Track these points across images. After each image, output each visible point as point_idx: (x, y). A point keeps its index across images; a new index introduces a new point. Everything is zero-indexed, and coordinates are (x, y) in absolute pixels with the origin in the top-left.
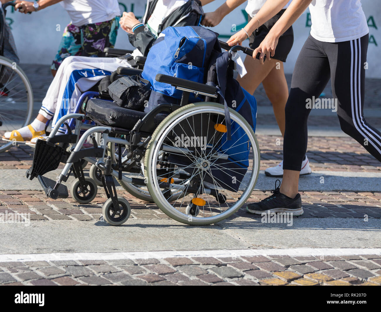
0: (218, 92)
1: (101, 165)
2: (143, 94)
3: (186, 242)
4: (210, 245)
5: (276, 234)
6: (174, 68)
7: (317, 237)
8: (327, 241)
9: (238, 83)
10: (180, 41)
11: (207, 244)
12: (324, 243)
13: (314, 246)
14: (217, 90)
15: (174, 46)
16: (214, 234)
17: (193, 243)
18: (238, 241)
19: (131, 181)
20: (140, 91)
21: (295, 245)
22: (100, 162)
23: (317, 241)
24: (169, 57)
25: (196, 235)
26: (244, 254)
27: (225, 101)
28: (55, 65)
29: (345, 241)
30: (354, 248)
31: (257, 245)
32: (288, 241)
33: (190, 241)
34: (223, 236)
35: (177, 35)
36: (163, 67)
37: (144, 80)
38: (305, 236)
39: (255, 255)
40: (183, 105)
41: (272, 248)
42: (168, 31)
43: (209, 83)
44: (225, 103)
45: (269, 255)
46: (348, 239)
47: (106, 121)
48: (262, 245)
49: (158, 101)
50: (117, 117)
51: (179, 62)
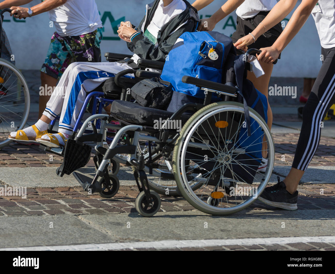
0: (238, 92)
1: (134, 161)
2: (166, 94)
3: (56, 238)
4: (79, 240)
5: (142, 227)
6: (195, 70)
7: (182, 229)
8: (191, 233)
9: (252, 83)
10: (201, 45)
11: (75, 239)
12: (189, 235)
13: (179, 238)
14: (237, 90)
15: (195, 50)
16: (82, 229)
17: (62, 238)
18: (105, 235)
19: (160, 175)
20: (163, 91)
21: (160, 238)
22: (133, 158)
23: (182, 233)
24: (191, 60)
25: (65, 230)
26: (112, 247)
27: (244, 100)
28: (46, 69)
29: (208, 233)
30: (217, 239)
31: (124, 238)
32: (154, 234)
33: (59, 236)
34: (91, 231)
35: (194, 39)
36: (185, 69)
37: (164, 81)
38: (170, 229)
39: (122, 248)
40: (207, 104)
41: (138, 241)
42: (186, 36)
43: (228, 84)
44: (245, 102)
45: (135, 248)
46: (211, 231)
47: (136, 120)
48: (129, 238)
49: (182, 101)
50: (148, 116)
51: (200, 65)
